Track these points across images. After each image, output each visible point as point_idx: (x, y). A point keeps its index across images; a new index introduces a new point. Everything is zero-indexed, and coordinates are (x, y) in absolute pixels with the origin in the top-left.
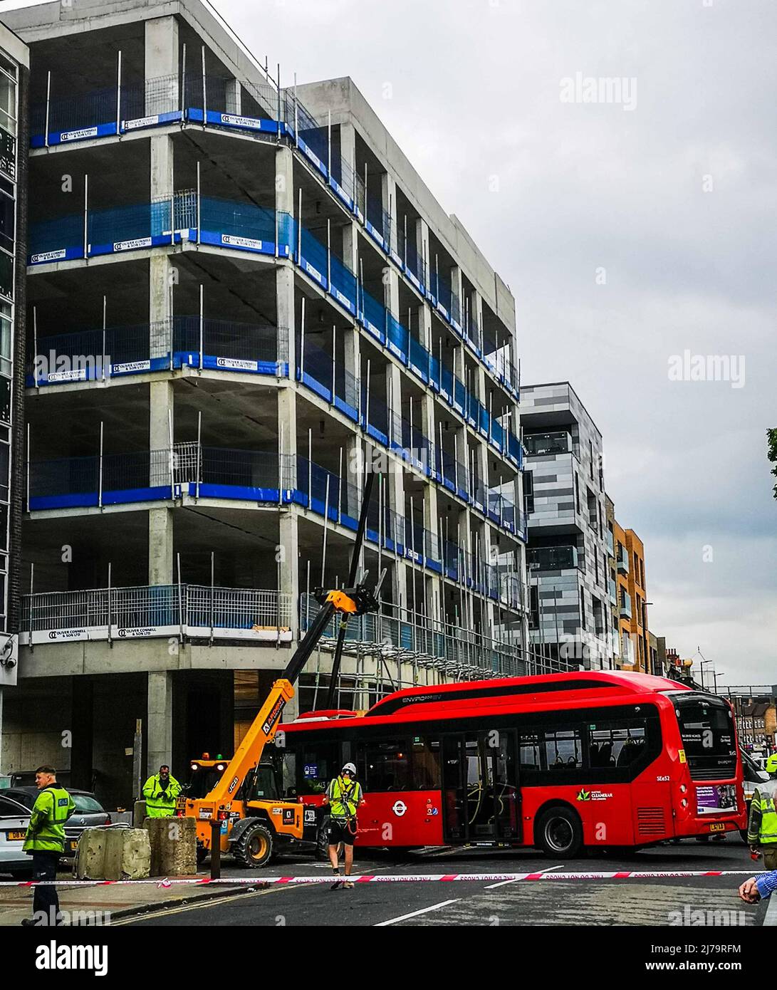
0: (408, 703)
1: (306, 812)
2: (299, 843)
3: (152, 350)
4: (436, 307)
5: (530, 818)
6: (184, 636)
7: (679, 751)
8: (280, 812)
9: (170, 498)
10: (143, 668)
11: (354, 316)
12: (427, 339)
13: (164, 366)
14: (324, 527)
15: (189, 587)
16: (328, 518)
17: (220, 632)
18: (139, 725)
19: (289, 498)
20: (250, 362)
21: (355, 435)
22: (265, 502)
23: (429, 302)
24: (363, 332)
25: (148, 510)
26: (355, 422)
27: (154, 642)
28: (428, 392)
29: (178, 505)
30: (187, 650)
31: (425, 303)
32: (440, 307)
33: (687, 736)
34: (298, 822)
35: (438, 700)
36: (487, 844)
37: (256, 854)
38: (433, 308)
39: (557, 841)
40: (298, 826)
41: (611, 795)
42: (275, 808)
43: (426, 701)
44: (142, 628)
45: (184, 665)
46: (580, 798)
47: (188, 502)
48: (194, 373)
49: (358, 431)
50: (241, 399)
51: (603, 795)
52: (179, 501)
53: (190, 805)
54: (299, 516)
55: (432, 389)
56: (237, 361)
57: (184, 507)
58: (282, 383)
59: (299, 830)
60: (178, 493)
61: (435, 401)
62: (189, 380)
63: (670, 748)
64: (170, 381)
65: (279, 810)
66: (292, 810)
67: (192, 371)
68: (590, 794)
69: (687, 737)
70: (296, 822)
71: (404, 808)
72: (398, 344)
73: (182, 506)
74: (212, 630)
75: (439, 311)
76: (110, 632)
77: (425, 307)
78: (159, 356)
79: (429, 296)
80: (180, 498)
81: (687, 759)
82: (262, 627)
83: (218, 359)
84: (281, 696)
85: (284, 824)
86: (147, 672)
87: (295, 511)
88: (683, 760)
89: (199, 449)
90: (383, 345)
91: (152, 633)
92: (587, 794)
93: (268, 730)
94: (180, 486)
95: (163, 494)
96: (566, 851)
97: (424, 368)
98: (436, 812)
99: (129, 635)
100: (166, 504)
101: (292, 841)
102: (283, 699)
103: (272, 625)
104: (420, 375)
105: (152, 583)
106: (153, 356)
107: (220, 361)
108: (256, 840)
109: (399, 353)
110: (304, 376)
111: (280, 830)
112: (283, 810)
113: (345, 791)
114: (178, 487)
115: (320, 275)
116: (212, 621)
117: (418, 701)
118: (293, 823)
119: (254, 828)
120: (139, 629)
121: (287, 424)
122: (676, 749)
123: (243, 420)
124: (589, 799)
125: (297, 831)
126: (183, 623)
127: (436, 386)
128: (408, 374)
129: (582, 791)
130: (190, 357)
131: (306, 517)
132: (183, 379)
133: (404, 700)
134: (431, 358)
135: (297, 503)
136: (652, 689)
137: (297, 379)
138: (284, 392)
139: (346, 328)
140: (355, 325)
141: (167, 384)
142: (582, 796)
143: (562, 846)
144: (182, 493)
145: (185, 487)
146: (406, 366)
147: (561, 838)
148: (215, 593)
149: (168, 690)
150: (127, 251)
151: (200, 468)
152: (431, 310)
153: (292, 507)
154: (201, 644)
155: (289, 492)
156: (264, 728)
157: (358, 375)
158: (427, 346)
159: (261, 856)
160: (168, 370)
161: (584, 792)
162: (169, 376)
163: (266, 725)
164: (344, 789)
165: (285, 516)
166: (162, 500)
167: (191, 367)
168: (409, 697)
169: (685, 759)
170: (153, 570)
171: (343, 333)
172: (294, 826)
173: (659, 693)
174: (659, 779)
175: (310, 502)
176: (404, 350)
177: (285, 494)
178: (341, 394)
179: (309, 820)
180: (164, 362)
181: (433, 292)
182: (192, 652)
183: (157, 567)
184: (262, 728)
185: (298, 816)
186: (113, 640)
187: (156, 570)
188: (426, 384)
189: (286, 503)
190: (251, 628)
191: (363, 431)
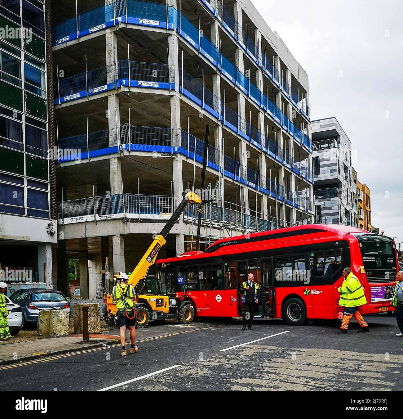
0: (222, 246)
1: (170, 300)
2: (166, 315)
3: (108, 80)
4: (265, 72)
5: (279, 304)
6: (126, 218)
7: (361, 266)
8: (155, 300)
9: (117, 153)
10: (110, 234)
11: (216, 67)
12: (260, 86)
13: (112, 87)
14: (194, 165)
15: (128, 194)
16: (196, 160)
17: (144, 216)
18: (107, 260)
19: (176, 150)
20: (155, 83)
21: (218, 125)
22: (164, 153)
23: (261, 68)
24: (222, 76)
25: (109, 159)
26: (217, 119)
27: (114, 222)
28: (261, 110)
29: (122, 155)
30: (128, 224)
31: (259, 69)
32: (267, 72)
33: (366, 258)
34: (165, 305)
35: (236, 244)
36: (259, 317)
37: (141, 321)
38: (263, 72)
39: (294, 316)
40: (165, 307)
41: (322, 292)
42: (151, 299)
43: (231, 244)
44: (108, 215)
45: (127, 232)
46: (305, 293)
47: (126, 153)
48: (126, 89)
49: (220, 123)
50: (155, 105)
51: (317, 292)
52: (122, 153)
53: (108, 297)
54: (182, 160)
55: (263, 109)
56: (148, 82)
57: (124, 156)
58: (172, 93)
59: (166, 309)
60: (121, 149)
61: (265, 115)
62: (125, 93)
63: (356, 264)
64: (116, 95)
65: (154, 299)
66: (162, 300)
67: (126, 88)
68: (311, 291)
69: (366, 259)
70: (164, 305)
71: (221, 298)
72: (243, 85)
73: (123, 156)
74: (139, 215)
75: (266, 73)
76: (95, 218)
77: (259, 71)
78: (111, 82)
79: (261, 66)
80: (122, 152)
81: (365, 271)
82: (164, 213)
83: (138, 81)
84: (158, 243)
85: (157, 306)
86: (112, 235)
87: (180, 158)
88: (363, 271)
89: (129, 127)
90: (234, 84)
91: (113, 217)
92: (309, 291)
93: (150, 260)
94: (122, 146)
95: (115, 150)
96: (298, 321)
97: (258, 98)
98: (235, 300)
99: (103, 218)
100: (117, 155)
101: (162, 314)
102: (159, 244)
103: (169, 213)
104: (256, 101)
105: (112, 193)
106: (108, 83)
107: (139, 83)
108: (141, 313)
109: (244, 90)
110: (184, 91)
111: (155, 309)
112: (156, 299)
113: (123, 293)
114: (121, 146)
115: (194, 42)
116: (139, 211)
117: (227, 245)
118: (163, 306)
119: (138, 308)
120: (107, 215)
121: (175, 114)
122: (359, 264)
123: (162, 118)
124: (310, 294)
125: (166, 310)
126: (125, 212)
127: (265, 108)
128: (249, 100)
129: (306, 290)
130: (124, 81)
131: (187, 161)
132: (122, 92)
133: (221, 245)
134: (262, 95)
135: (181, 154)
136: (347, 232)
137: (180, 92)
138: (173, 98)
139: (213, 74)
140: (217, 71)
141: (115, 96)
142: (306, 292)
143: (297, 319)
144: (123, 149)
145: (124, 146)
146: (248, 96)
147: (296, 315)
148: (140, 197)
149: (121, 244)
150: (95, 31)
151: (131, 136)
152: (263, 73)
153: (178, 155)
154: (135, 222)
155: (176, 148)
157: (219, 95)
158: (260, 89)
159: (143, 322)
160: (115, 89)
162: (116, 92)
163: (149, 257)
164: (123, 292)
165: (175, 160)
166: (115, 153)
167: (125, 86)
168: (222, 243)
169: (364, 271)
170: (112, 187)
171: (212, 76)
172: (164, 307)
173: (350, 234)
175: (189, 154)
176: (247, 88)
177: (174, 148)
178: (212, 106)
179: (172, 304)
180: (112, 85)
181: (263, 64)
182: (131, 225)
183: (114, 186)
184: (147, 259)
185: (165, 302)
186: (97, 221)
187: (114, 187)
188: (260, 107)
189: (175, 153)
190: (159, 214)
191: (222, 124)
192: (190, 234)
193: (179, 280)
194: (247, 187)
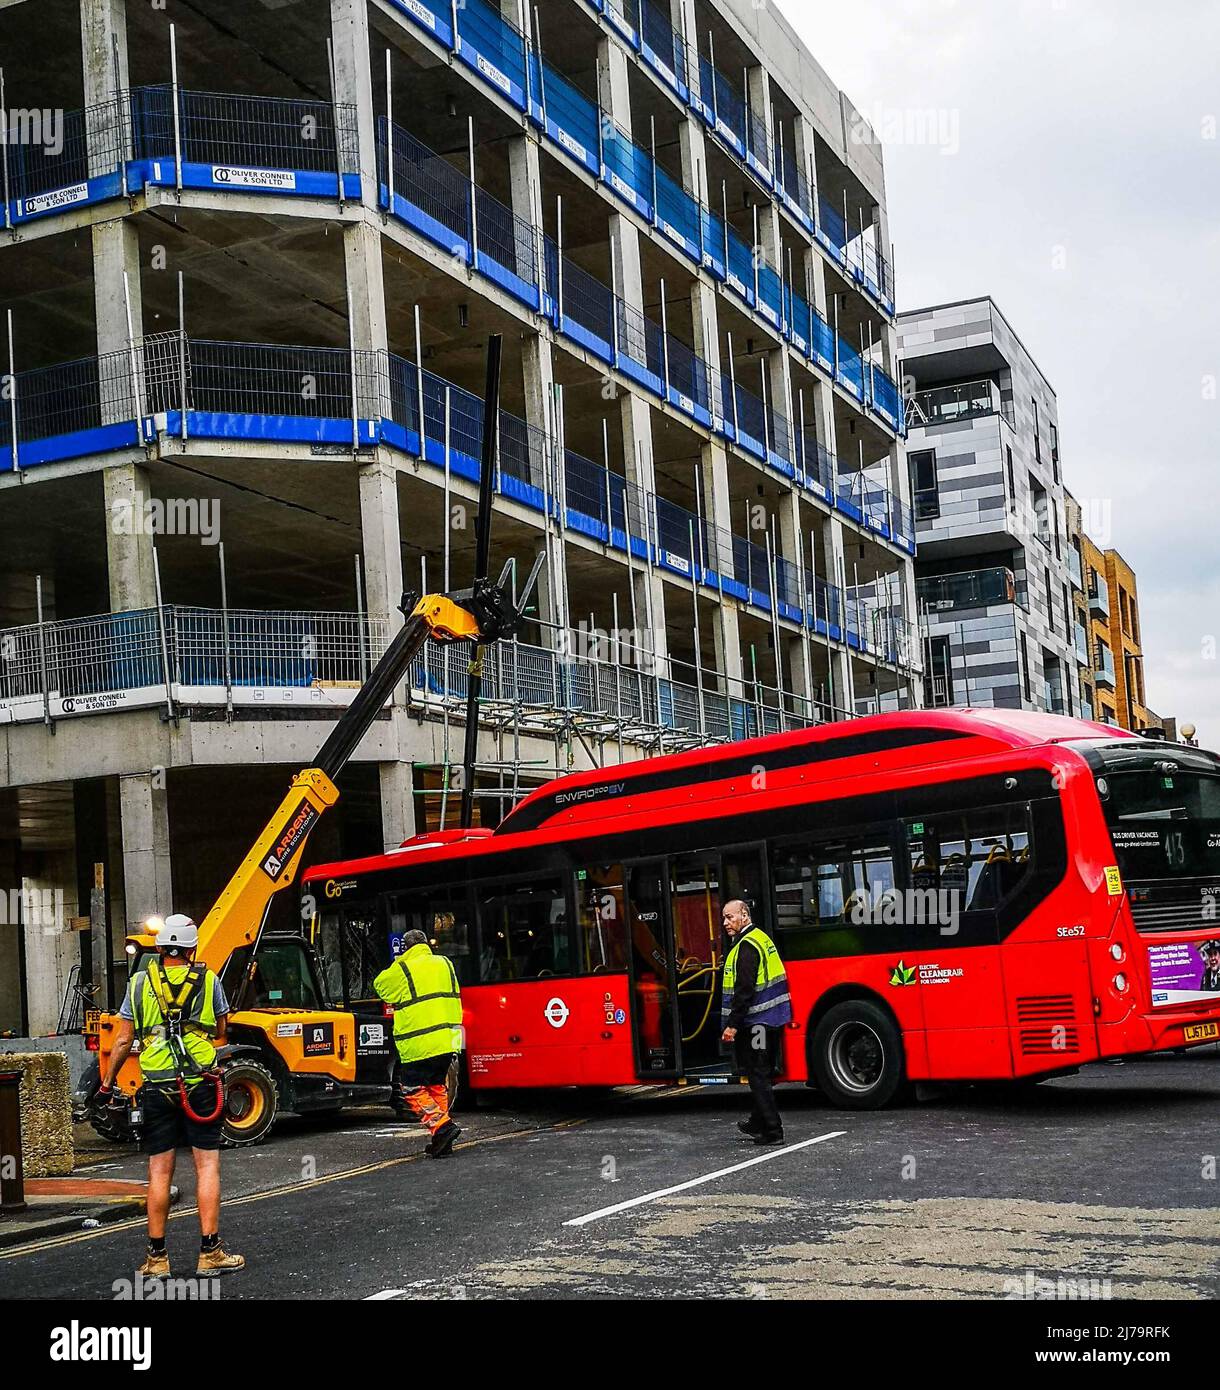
0: (568, 804)
1: (362, 1027)
2: (346, 1091)
3: (93, 161)
4: (712, 127)
5: (798, 1026)
6: (175, 703)
7: (1105, 869)
8: (298, 1031)
9: (135, 446)
10: (110, 768)
11: (522, 110)
12: (697, 180)
13: (110, 191)
14: (444, 490)
15: (179, 611)
16: (451, 472)
17: (245, 695)
18: (99, 874)
19: (372, 434)
20: (280, 173)
21: (535, 335)
22: (325, 444)
23: (699, 116)
24: (546, 145)
25: (101, 472)
26: (533, 309)
27: (127, 721)
28: (702, 276)
29: (153, 456)
30: (183, 730)
31: (689, 116)
32: (722, 127)
33: (1125, 835)
34: (342, 1049)
35: (618, 795)
36: (719, 1080)
37: (240, 1118)
38: (708, 129)
39: (856, 1071)
40: (342, 1056)
41: (960, 972)
42: (282, 1025)
43: (600, 797)
44: (102, 694)
45: (180, 760)
46: (896, 980)
47: (168, 448)
48: (167, 199)
49: (544, 328)
50: (285, 258)
51: (942, 973)
52: (155, 449)
53: (105, 1026)
54: (399, 472)
55: (711, 272)
56: (253, 171)
57: (162, 459)
58: (351, 213)
59: (345, 1064)
60: (149, 433)
61: (718, 295)
62: (160, 214)
63: (1086, 860)
64: (126, 220)
65: (294, 1027)
66: (328, 1027)
67: (163, 195)
68: (917, 971)
69: (1127, 839)
70: (337, 1049)
71: (564, 1012)
72: (631, 178)
73: (159, 458)
74: (229, 690)
75: (718, 134)
76: (47, 706)
77: (690, 123)
78: (105, 171)
79: (698, 104)
80: (154, 442)
81: (1125, 886)
82: (330, 682)
83: (215, 168)
84: (305, 801)
85: (307, 1054)
86: (118, 775)
87: (389, 462)
88: (1115, 887)
89: (182, 344)
90: (595, 176)
91: (121, 703)
92: (911, 971)
93: (277, 869)
94: (152, 419)
95: (124, 438)
96: (874, 1092)
97: (691, 229)
98: (622, 1017)
99: (80, 708)
100: (132, 457)
101: (329, 1087)
102: (310, 806)
103: (351, 679)
104: (682, 242)
105: (116, 608)
106: (94, 174)
107: (217, 173)
108: (241, 1088)
109: (632, 196)
110: (397, 202)
111: (298, 1065)
112: (304, 1026)
113: (171, 1005)
114: (149, 422)
115: (433, 17)
116: (228, 674)
117: (584, 800)
118: (331, 1052)
119: (231, 1067)
120: (97, 695)
121: (363, 294)
122: (1098, 864)
123: (313, 311)
124: (914, 982)
125: (344, 1067)
126: (171, 681)
127: (718, 267)
128: (656, 238)
129: (901, 966)
130: (157, 166)
131: (418, 475)
132: (148, 211)
133: (559, 799)
134: (705, 218)
135: (392, 447)
136: (1046, 739)
137: (382, 208)
138: (354, 231)
139: (509, 137)
140: (526, 127)
141: (120, 225)
142: (901, 976)
143: (867, 1082)
144: (158, 432)
145: (162, 420)
146: (649, 222)
147: (862, 1066)
148: (231, 621)
149: (155, 808)
151: (188, 380)
152: (705, 132)
153: (383, 455)
154: (210, 719)
155: (371, 424)
156: (267, 866)
157: (537, 218)
158: (696, 193)
159: (253, 1122)
160: (119, 198)
161: (905, 968)
162: (124, 210)
163: (272, 859)
164: (171, 1000)
165: (369, 470)
166: (123, 449)
167: (162, 187)
168: (566, 792)
169: (1120, 888)
170: (116, 584)
171: (507, 147)
172: (335, 1057)
173: (1059, 744)
174: (1062, 932)
175: (424, 446)
176: (644, 190)
177: (363, 425)
178: (509, 260)
179: (368, 1044)
180: (110, 185)
181: (706, 97)
182: (193, 733)
183: (123, 579)
184: (262, 865)
185: (341, 1037)
186: (55, 720)
187: (122, 583)
188: (697, 262)
189: (368, 446)
190: (309, 685)
191: (553, 329)
192: (437, 762)
193: (396, 945)
194: (658, 573)
